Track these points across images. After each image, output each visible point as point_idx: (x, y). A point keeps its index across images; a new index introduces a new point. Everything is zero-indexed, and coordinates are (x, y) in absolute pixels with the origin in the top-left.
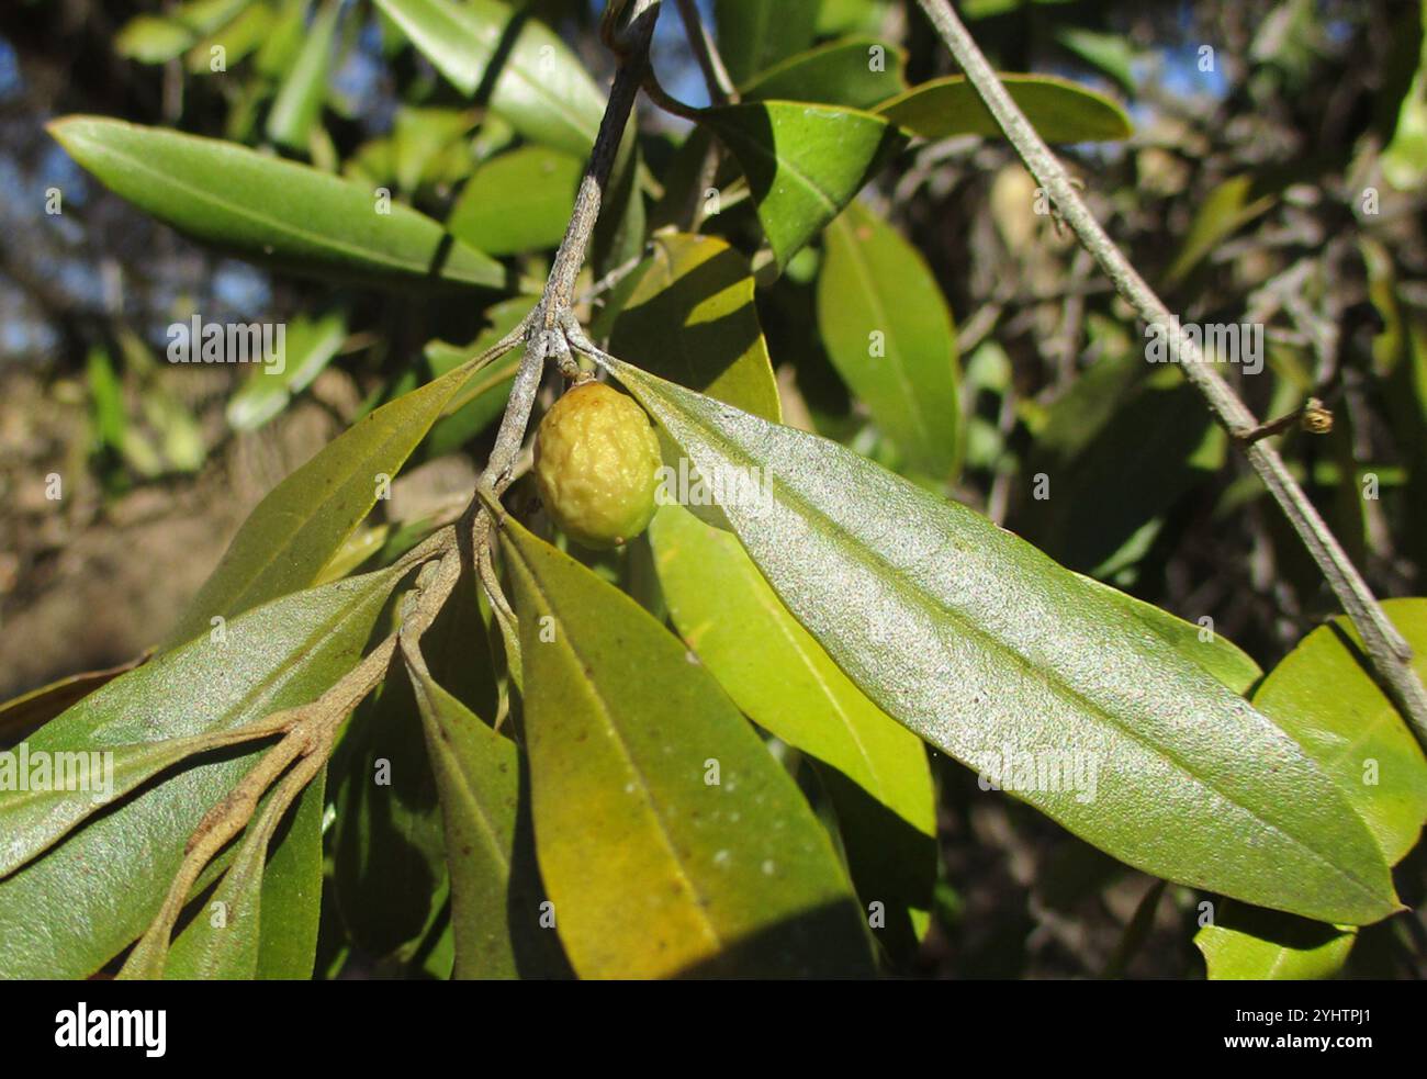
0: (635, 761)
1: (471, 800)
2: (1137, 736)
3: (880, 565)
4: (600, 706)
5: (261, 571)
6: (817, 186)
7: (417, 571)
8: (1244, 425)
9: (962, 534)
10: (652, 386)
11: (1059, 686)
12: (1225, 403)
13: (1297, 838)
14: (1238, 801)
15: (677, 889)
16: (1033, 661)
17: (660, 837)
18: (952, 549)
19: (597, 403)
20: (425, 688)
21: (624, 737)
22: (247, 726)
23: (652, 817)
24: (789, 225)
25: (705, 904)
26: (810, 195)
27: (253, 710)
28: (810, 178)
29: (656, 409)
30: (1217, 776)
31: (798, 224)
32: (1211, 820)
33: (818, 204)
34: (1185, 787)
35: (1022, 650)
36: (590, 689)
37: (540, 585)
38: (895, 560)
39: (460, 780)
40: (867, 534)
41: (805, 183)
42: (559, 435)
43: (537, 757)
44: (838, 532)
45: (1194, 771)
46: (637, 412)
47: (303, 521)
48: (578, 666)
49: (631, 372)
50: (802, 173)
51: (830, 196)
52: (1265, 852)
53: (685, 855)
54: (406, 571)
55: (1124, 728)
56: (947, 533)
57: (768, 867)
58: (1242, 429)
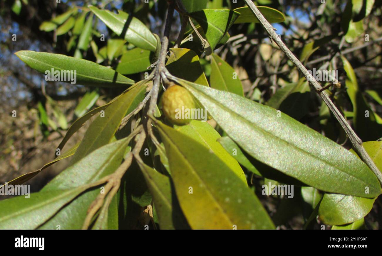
0: (202, 178)
1: (160, 193)
2: (316, 158)
3: (250, 123)
4: (190, 167)
5: (94, 142)
6: (219, 29)
7: (134, 137)
8: (319, 87)
9: (268, 113)
10: (188, 84)
11: (296, 148)
12: (314, 82)
13: (357, 178)
14: (343, 171)
15: (217, 209)
16: (290, 142)
17: (211, 197)
18: (266, 117)
19: (176, 90)
20: (144, 167)
21: (198, 173)
22: (95, 182)
23: (208, 192)
24: (214, 40)
25: (225, 211)
26: (218, 31)
27: (97, 177)
28: (217, 27)
29: (190, 90)
30: (336, 165)
31: (216, 39)
32: (337, 176)
33: (220, 33)
34: (330, 169)
35: (286, 140)
36: (186, 162)
37: (169, 137)
38: (253, 121)
39: (156, 189)
40: (245, 116)
41: (216, 28)
42: (168, 99)
43: (175, 180)
44: (239, 116)
45: (331, 165)
46: (186, 91)
47: (103, 128)
48: (182, 157)
49: (183, 81)
50: (215, 26)
51: (222, 31)
52: (351, 182)
53: (218, 200)
54: (132, 138)
55: (313, 156)
56: (264, 113)
57: (240, 201)
58: (318, 88)
